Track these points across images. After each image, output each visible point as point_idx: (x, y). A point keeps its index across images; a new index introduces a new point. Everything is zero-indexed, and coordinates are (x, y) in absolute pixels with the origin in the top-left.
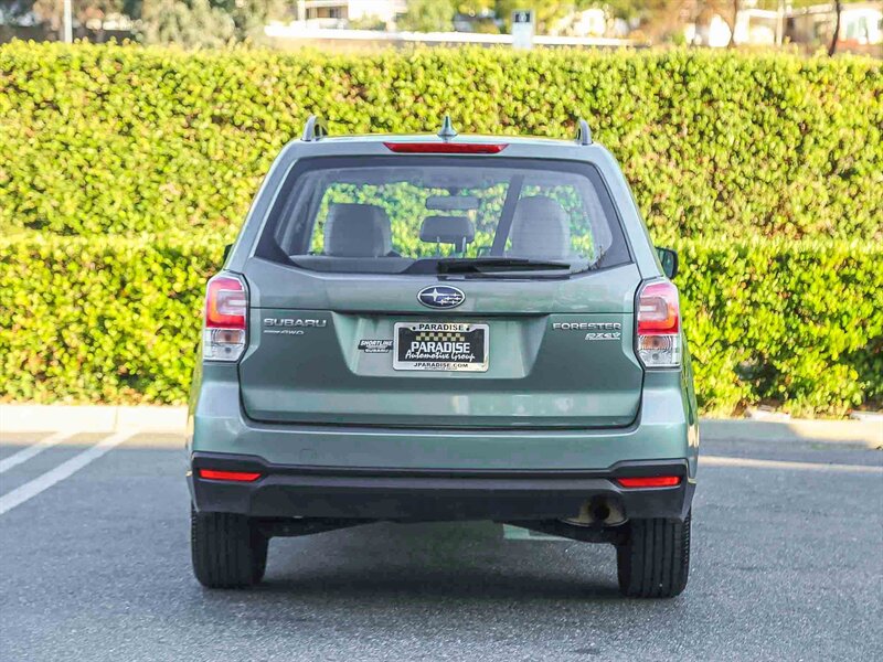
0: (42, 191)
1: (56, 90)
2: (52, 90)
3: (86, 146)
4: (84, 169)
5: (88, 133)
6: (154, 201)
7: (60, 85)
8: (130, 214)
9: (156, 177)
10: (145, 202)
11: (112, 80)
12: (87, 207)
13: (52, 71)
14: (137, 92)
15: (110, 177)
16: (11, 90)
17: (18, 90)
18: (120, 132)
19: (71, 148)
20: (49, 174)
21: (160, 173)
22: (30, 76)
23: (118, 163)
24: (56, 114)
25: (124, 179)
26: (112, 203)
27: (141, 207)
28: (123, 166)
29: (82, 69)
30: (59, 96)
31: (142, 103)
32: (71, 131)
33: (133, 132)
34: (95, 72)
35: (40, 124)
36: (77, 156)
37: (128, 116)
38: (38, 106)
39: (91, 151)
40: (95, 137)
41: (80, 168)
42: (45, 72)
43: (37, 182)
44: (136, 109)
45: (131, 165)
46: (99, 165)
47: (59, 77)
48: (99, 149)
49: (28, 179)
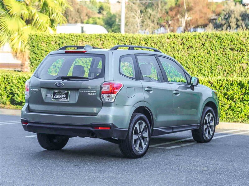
0: (189, 68)
1: (192, 44)
2: (191, 44)
3: (199, 57)
5: (200, 54)
6: (215, 70)
7: (193, 42)
8: (209, 74)
9: (216, 64)
10: (213, 70)
11: (206, 40)
12: (199, 72)
13: (191, 39)
14: (211, 43)
15: (205, 64)
16: (183, 44)
17: (184, 44)
18: (207, 53)
19: (196, 57)
20: (191, 65)
21: (216, 63)
22: (187, 41)
23: (206, 61)
24: (192, 49)
25: (208, 65)
26: (205, 71)
27: (212, 72)
28: (208, 62)
29: (199, 38)
30: (193, 45)
31: (213, 46)
32: (196, 53)
33: (210, 53)
34: (202, 38)
35: (189, 52)
36: (197, 59)
37: (209, 49)
38: (189, 47)
39: (200, 58)
40: (201, 55)
41: (198, 62)
42: (190, 39)
43: (188, 66)
44: (211, 47)
45: (209, 61)
46: (202, 61)
47: (193, 40)
48: (202, 57)
49: (185, 65)
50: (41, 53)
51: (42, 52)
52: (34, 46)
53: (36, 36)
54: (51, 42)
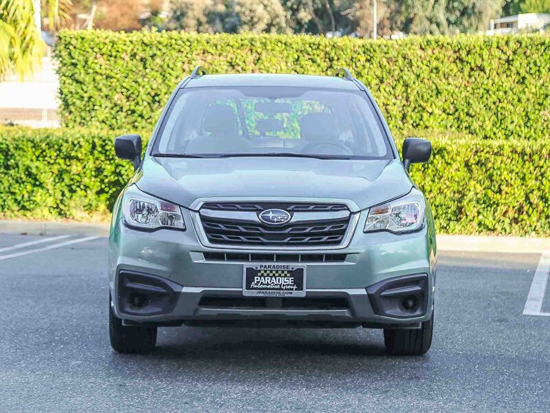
0: (473, 117)
1: (483, 60)
2: (481, 60)
3: (498, 90)
4: (497, 103)
5: (500, 83)
6: (537, 121)
7: (485, 57)
8: (523, 129)
9: (537, 107)
10: (531, 122)
11: (515, 53)
12: (498, 125)
13: (481, 49)
14: (529, 59)
15: (512, 107)
16: (458, 61)
17: (462, 61)
18: (517, 83)
19: (490, 92)
20: (477, 107)
21: (540, 104)
22: (469, 53)
23: (516, 100)
24: (482, 73)
25: (520, 109)
26: (512, 122)
27: (529, 124)
28: (519, 101)
29: (498, 47)
30: (485, 63)
31: (532, 65)
32: (490, 82)
33: (526, 82)
34: (505, 48)
35: (473, 79)
36: (493, 96)
37: (523, 73)
38: (472, 69)
39: (501, 93)
40: (504, 86)
41: (494, 103)
42: (478, 49)
43: (471, 112)
44: (528, 69)
45: (524, 99)
46: (506, 101)
47: (485, 52)
48: (505, 92)
49: (466, 110)
50: (94, 80)
51: (98, 78)
52: (75, 65)
53: (80, 40)
54: (123, 55)
